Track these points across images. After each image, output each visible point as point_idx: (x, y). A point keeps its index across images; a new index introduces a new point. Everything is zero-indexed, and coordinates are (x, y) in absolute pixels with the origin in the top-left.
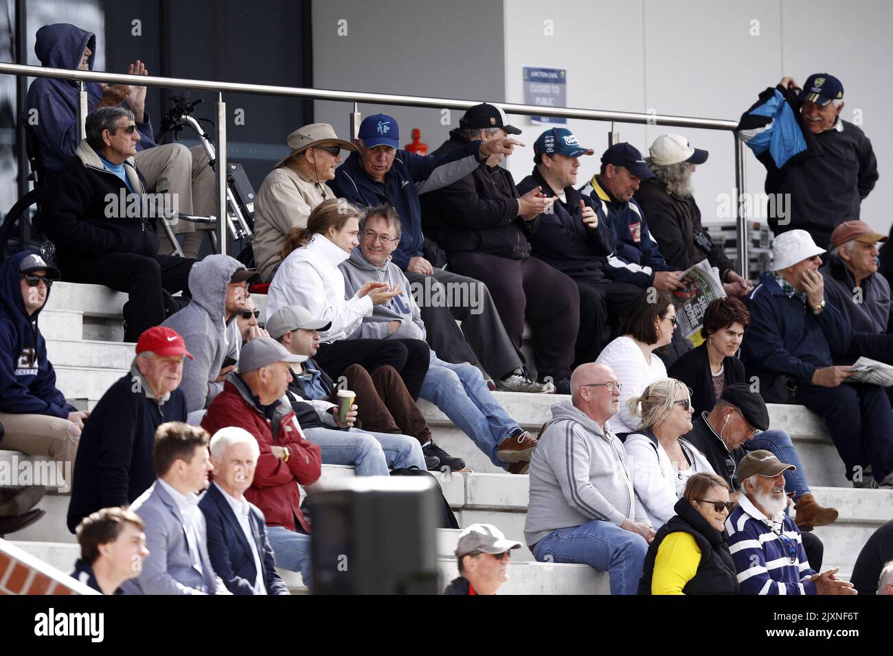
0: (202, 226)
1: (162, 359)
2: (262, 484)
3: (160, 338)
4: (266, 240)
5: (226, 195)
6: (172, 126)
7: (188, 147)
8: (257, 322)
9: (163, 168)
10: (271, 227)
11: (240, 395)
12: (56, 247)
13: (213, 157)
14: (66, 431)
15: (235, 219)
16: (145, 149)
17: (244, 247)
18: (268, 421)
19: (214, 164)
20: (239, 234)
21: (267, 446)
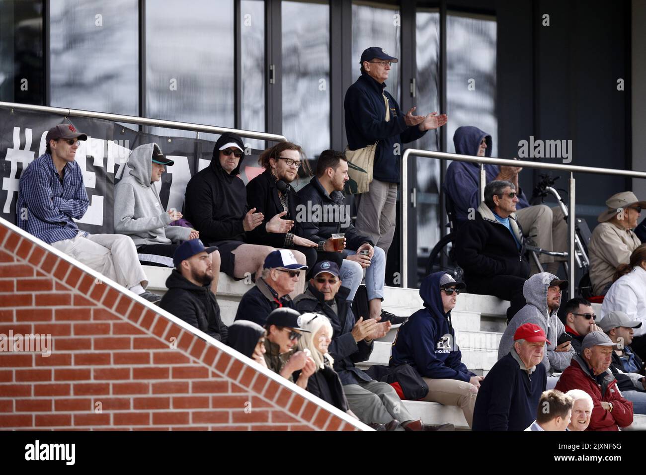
0: (559, 259)
1: (531, 344)
2: (595, 426)
3: (530, 331)
4: (599, 270)
5: (575, 239)
6: (540, 193)
7: (550, 207)
8: (594, 322)
9: (534, 221)
10: (602, 261)
11: (581, 369)
12: (464, 271)
13: (567, 214)
14: (468, 390)
15: (580, 254)
16: (522, 208)
17: (586, 272)
18: (599, 385)
19: (567, 219)
20: (582, 264)
21: (598, 401)
